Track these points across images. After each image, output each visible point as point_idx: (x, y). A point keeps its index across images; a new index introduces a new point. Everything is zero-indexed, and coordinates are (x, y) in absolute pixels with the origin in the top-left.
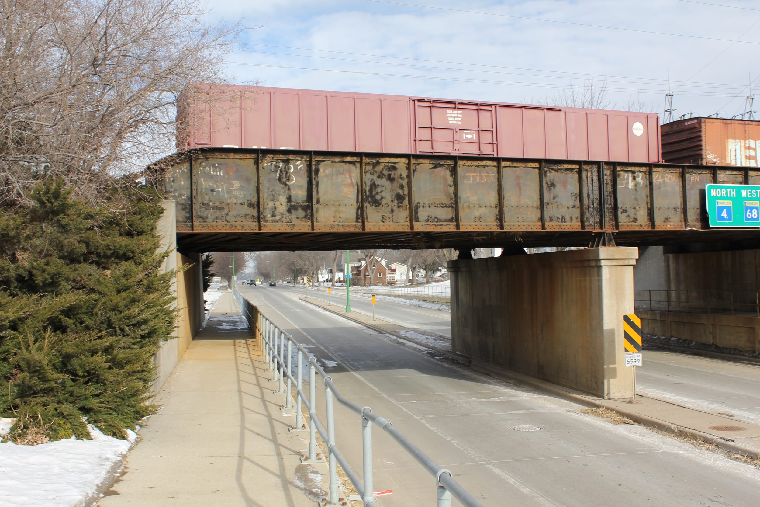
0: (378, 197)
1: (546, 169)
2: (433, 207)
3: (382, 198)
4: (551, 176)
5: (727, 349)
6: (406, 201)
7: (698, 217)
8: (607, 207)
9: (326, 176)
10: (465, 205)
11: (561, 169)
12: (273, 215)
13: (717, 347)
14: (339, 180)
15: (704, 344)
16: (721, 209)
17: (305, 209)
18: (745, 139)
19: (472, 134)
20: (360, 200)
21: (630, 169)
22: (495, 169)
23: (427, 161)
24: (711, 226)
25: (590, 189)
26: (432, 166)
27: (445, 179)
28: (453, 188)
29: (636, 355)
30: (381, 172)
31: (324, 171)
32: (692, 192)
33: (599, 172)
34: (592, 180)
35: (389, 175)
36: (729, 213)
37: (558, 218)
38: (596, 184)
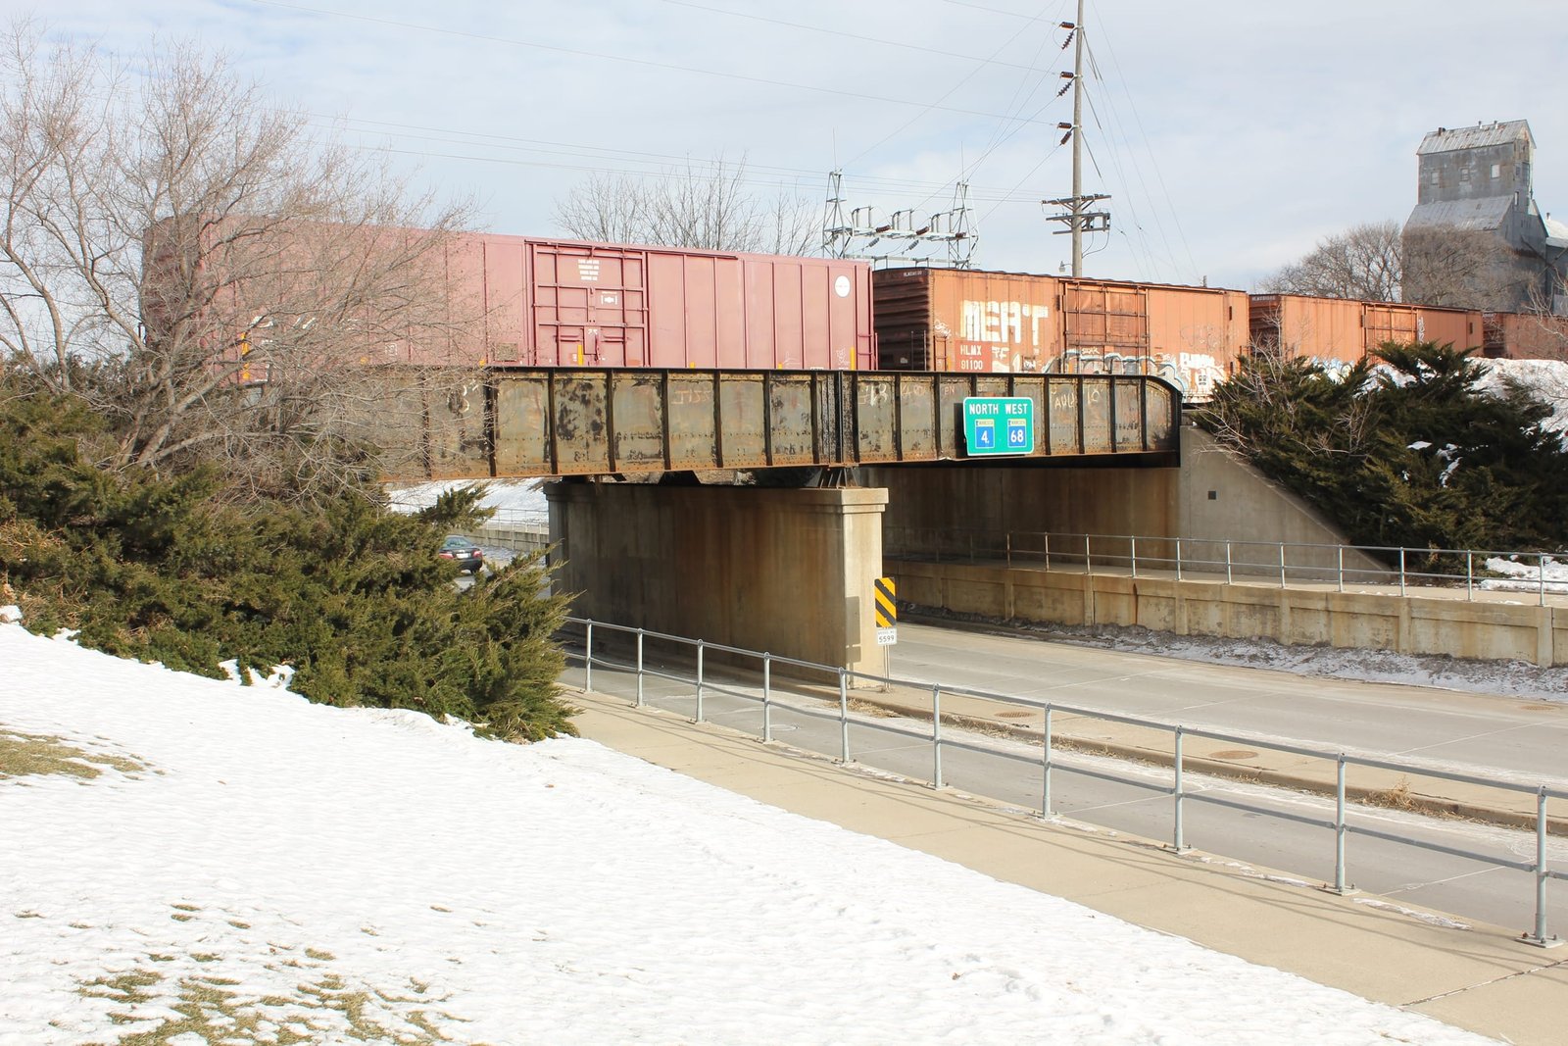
0: (570, 427)
1: (771, 382)
2: (636, 438)
3: (575, 428)
4: (777, 391)
5: (964, 614)
6: (604, 432)
7: (953, 442)
8: (846, 429)
9: (507, 400)
10: (675, 434)
11: (789, 382)
12: (443, 456)
13: (949, 611)
14: (523, 405)
15: (930, 608)
16: (980, 431)
17: (482, 446)
18: (986, 300)
19: (612, 296)
20: (548, 432)
21: (872, 379)
22: (711, 384)
23: (629, 376)
24: (969, 454)
25: (825, 407)
26: (635, 382)
27: (651, 400)
28: (660, 412)
29: (889, 631)
30: (574, 393)
31: (504, 393)
32: (946, 408)
33: (836, 384)
34: (828, 397)
35: (584, 396)
36: (990, 437)
37: (786, 448)
38: (832, 401)
